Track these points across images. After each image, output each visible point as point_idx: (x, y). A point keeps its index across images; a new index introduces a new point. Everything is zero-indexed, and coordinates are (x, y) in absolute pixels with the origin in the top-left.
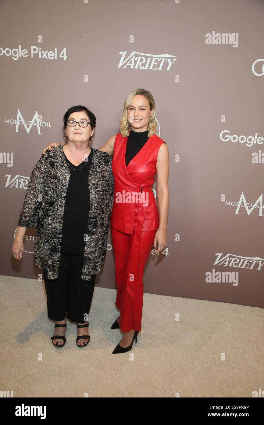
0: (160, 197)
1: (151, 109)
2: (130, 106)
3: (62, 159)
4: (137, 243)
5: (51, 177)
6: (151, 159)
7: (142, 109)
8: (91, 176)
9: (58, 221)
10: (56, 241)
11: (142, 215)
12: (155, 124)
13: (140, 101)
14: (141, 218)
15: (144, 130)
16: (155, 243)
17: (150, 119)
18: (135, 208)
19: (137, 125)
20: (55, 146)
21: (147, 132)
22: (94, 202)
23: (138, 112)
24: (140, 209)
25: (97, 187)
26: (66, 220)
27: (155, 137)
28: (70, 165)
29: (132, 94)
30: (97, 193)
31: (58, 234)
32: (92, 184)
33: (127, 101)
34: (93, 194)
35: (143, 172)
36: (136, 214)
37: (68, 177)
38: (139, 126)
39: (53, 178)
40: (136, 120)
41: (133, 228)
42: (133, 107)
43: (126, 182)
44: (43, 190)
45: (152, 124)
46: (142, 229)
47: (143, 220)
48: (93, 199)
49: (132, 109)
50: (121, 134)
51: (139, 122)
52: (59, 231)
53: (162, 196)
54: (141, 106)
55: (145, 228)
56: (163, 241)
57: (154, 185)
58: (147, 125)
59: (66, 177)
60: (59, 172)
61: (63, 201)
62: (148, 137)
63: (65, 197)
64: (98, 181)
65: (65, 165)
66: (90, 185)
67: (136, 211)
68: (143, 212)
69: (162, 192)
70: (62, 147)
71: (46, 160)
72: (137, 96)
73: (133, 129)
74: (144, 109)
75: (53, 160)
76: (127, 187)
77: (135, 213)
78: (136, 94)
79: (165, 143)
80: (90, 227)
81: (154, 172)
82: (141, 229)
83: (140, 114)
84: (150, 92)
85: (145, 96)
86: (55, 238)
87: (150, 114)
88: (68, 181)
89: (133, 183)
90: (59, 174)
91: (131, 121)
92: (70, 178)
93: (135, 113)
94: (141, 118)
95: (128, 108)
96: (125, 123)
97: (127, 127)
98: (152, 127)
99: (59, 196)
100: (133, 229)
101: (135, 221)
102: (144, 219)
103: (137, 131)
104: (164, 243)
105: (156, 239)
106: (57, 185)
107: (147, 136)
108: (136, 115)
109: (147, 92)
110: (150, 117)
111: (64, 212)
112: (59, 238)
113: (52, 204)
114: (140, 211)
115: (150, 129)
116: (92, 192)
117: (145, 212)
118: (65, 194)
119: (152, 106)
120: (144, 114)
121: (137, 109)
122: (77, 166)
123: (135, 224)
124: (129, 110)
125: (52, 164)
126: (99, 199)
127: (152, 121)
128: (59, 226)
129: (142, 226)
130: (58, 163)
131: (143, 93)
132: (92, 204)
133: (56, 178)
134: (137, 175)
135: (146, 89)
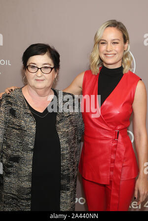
0: (137, 140)
1: (125, 42)
2: (101, 40)
3: (24, 106)
4: (116, 194)
5: (13, 128)
6: (127, 98)
7: (115, 43)
8: (59, 123)
9: (26, 178)
10: (25, 203)
11: (120, 161)
12: (129, 59)
13: (112, 34)
14: (119, 165)
15: (118, 66)
16: (136, 193)
17: (125, 53)
18: (112, 154)
19: (109, 61)
20: (13, 89)
21: (121, 69)
22: (65, 152)
23: (110, 47)
24: (117, 154)
25: (68, 135)
26: (35, 177)
27: (131, 73)
28: (34, 113)
29: (104, 26)
30: (68, 142)
31: (26, 194)
32: (61, 132)
33: (98, 34)
34: (64, 144)
35: (119, 112)
36: (113, 161)
37: (34, 126)
38: (112, 62)
39: (16, 129)
40: (108, 56)
41: (110, 176)
42: (105, 41)
43: (100, 125)
44: (4, 142)
45: (127, 59)
46: (121, 177)
47: (121, 167)
48: (64, 149)
49: (104, 43)
50: (91, 70)
51: (113, 57)
52: (28, 191)
53: (140, 139)
54: (114, 40)
55: (124, 177)
56: (145, 190)
57: (131, 127)
58: (121, 61)
59: (31, 126)
60: (23, 121)
61: (31, 155)
62: (124, 73)
63: (32, 150)
64: (68, 128)
65: (29, 112)
66: (59, 133)
67: (112, 157)
68: (121, 158)
69: (140, 135)
70: (20, 90)
71: (5, 107)
72: (109, 28)
73: (105, 65)
74: (117, 43)
75: (13, 107)
76: (102, 130)
77: (111, 159)
78: (108, 26)
79: (141, 80)
80: (63, 182)
81: (130, 112)
82: (119, 178)
83: (114, 48)
84: (122, 22)
85: (118, 28)
86: (24, 199)
87: (124, 48)
88: (34, 131)
89: (108, 126)
90: (23, 123)
91: (103, 57)
92: (36, 127)
93: (107, 48)
94: (115, 52)
95: (99, 43)
96: (96, 59)
97: (98, 63)
98: (127, 62)
99: (25, 150)
100: (110, 178)
101: (112, 169)
102: (123, 166)
103: (111, 67)
104: (146, 192)
105: (136, 189)
106: (22, 137)
107: (122, 73)
108: (108, 50)
109: (119, 23)
110: (125, 51)
111: (33, 168)
112: (27, 199)
113: (17, 159)
114: (117, 157)
115: (125, 65)
116: (63, 141)
117: (123, 157)
118: (32, 147)
119: (125, 39)
120: (117, 48)
121: (109, 43)
122: (42, 112)
123: (112, 173)
124: (101, 45)
125: (13, 112)
126: (70, 149)
127: (126, 56)
128: (27, 184)
129: (120, 174)
130: (20, 110)
131: (115, 24)
132: (64, 154)
133: (20, 128)
134: (113, 116)
135: (118, 20)
